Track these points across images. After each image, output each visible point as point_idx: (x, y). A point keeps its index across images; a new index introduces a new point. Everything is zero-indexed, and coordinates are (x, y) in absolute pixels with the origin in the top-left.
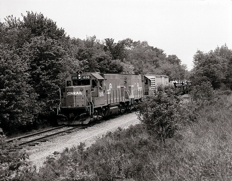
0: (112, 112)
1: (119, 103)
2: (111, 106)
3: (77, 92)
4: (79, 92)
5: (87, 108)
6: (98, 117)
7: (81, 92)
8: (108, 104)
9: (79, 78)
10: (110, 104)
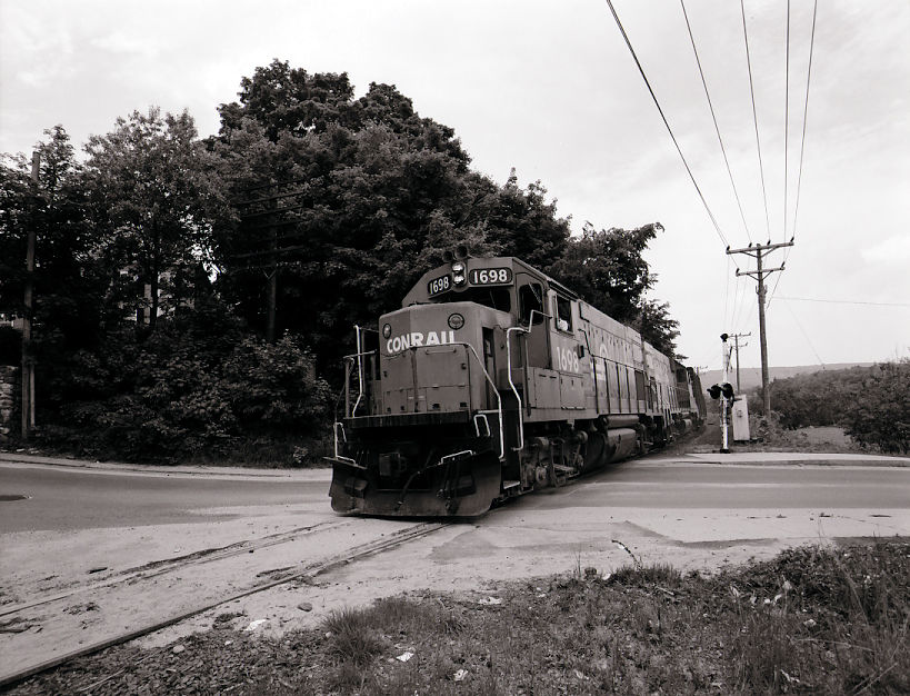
0: (614, 447)
1: (637, 417)
2: (610, 425)
3: (433, 334)
4: (444, 334)
5: (481, 420)
6: (557, 471)
7: (452, 333)
8: (601, 413)
9: (458, 279)
10: (606, 416)
